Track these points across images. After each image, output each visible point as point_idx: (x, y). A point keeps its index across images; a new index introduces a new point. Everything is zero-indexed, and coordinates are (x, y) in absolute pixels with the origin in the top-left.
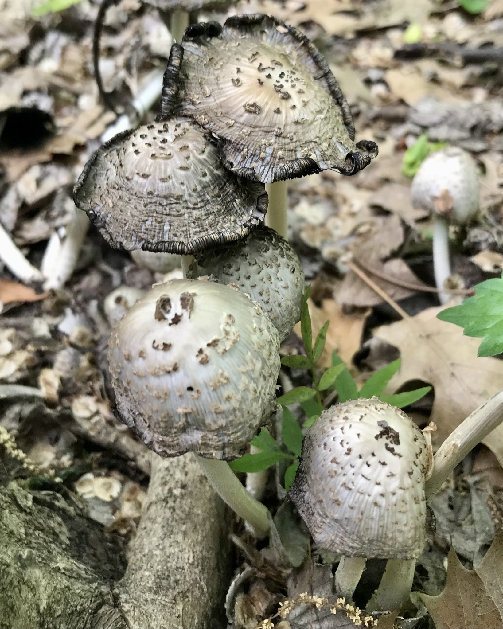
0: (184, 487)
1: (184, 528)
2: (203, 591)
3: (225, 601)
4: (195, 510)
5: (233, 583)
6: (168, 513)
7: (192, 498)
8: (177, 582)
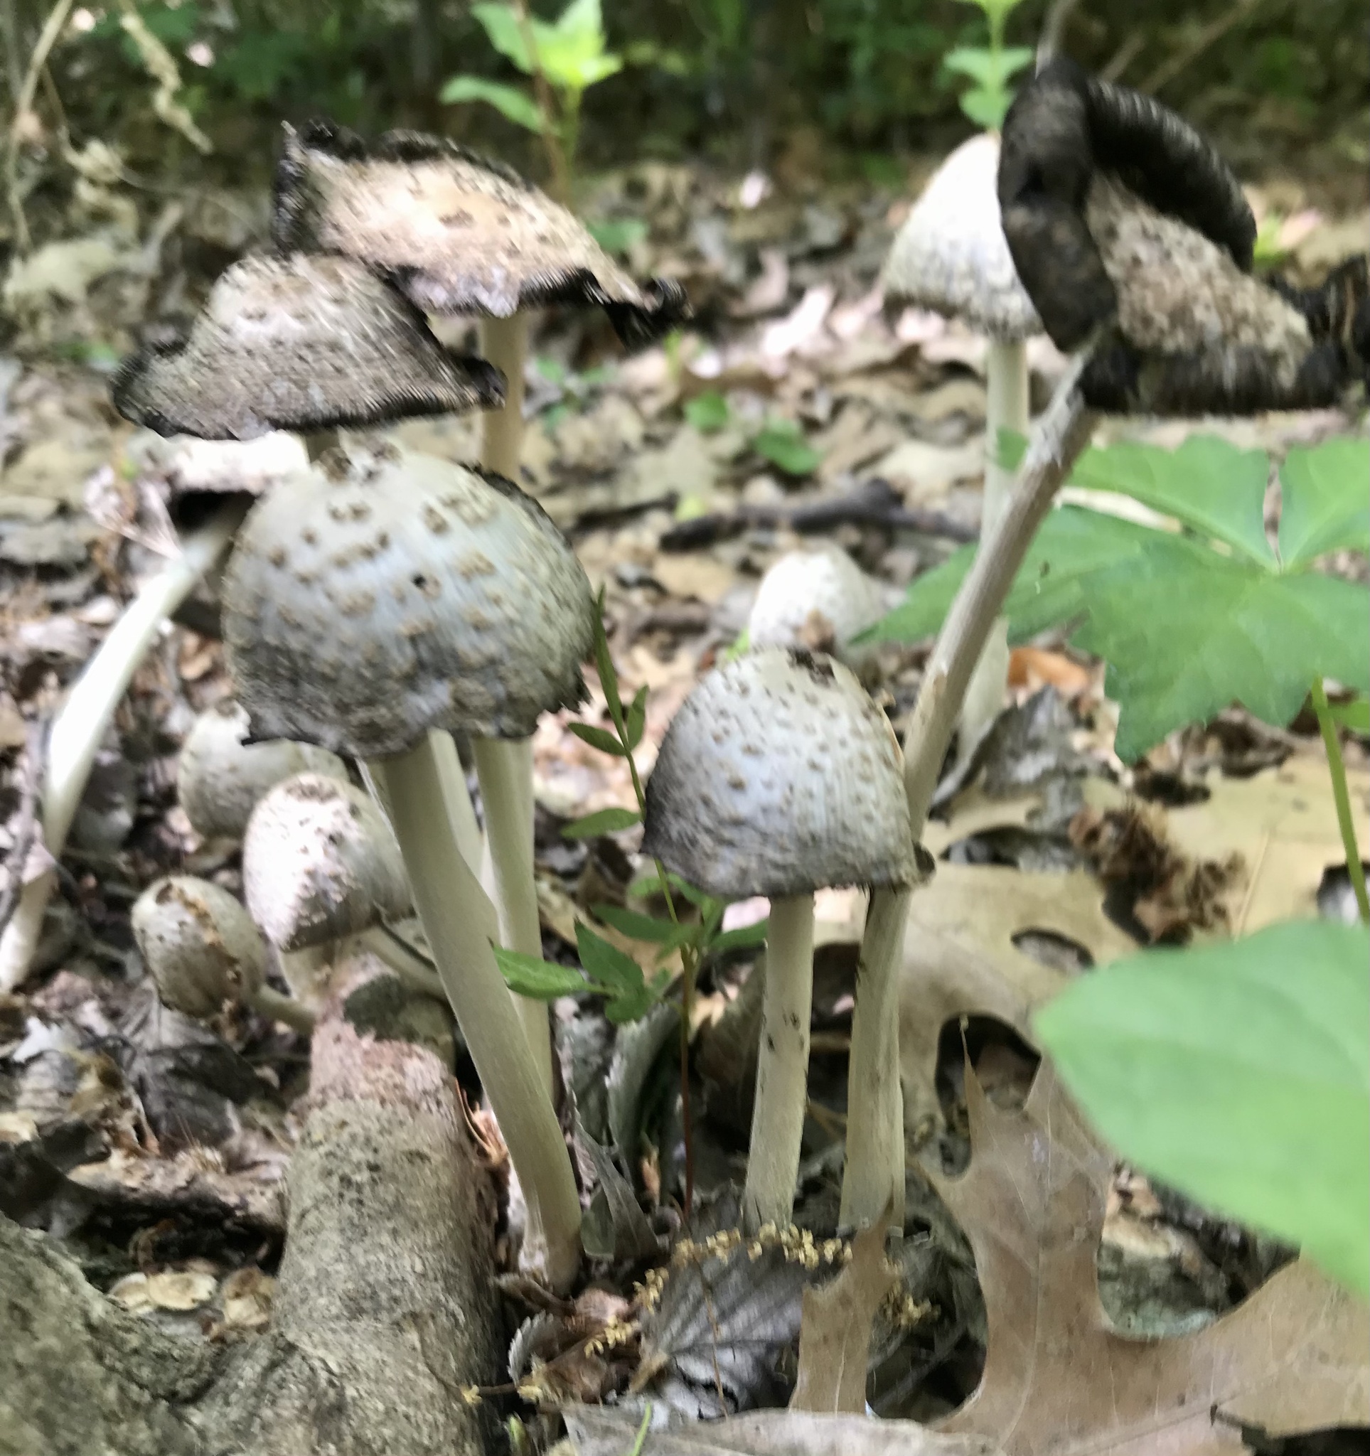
0: (374, 1168)
1: (390, 1225)
2: (456, 1320)
3: (508, 1363)
4: (409, 1201)
5: (519, 1335)
6: (348, 1210)
7: (397, 1183)
8: (396, 1300)
